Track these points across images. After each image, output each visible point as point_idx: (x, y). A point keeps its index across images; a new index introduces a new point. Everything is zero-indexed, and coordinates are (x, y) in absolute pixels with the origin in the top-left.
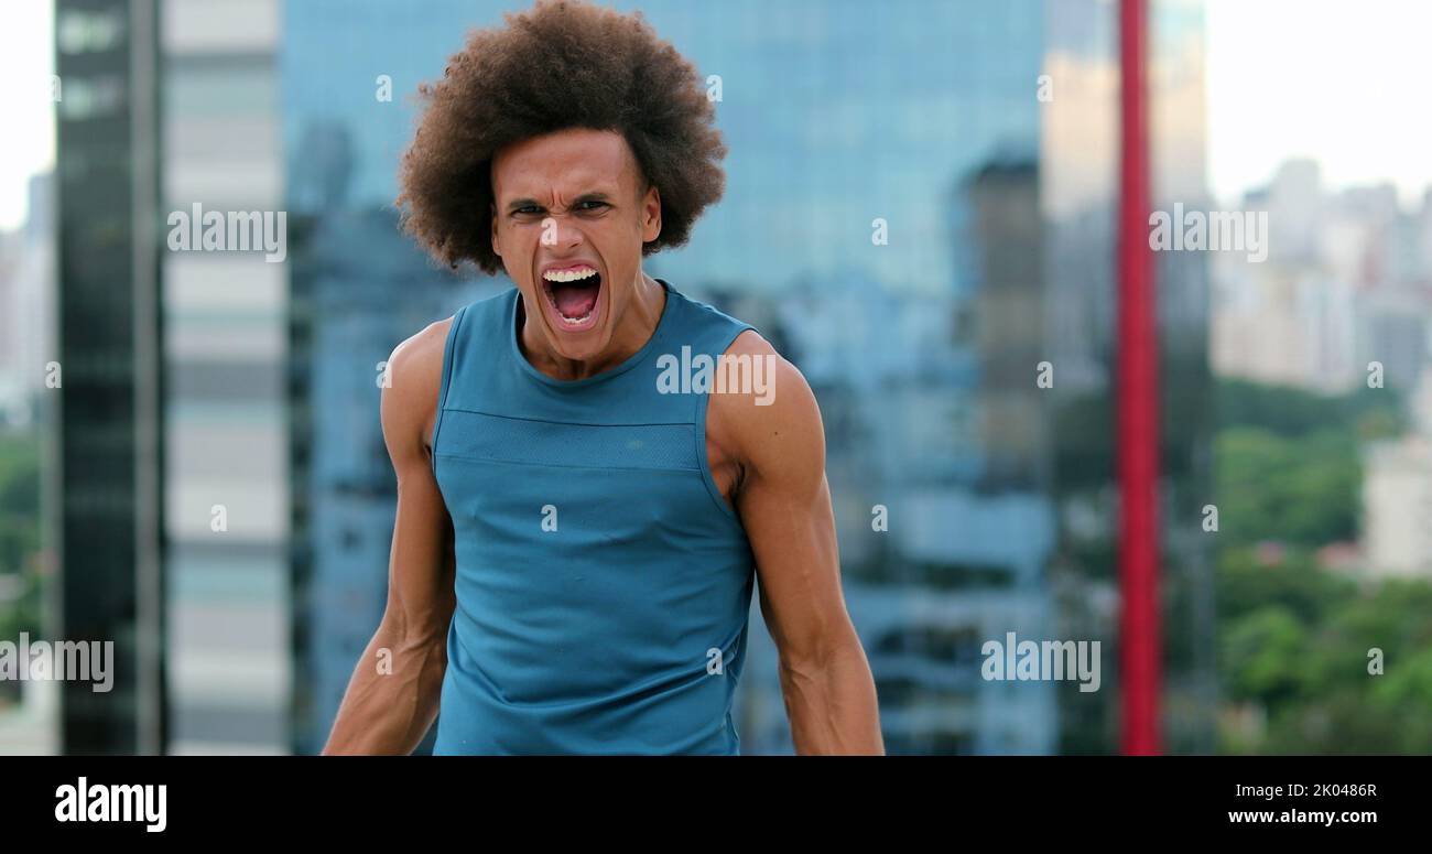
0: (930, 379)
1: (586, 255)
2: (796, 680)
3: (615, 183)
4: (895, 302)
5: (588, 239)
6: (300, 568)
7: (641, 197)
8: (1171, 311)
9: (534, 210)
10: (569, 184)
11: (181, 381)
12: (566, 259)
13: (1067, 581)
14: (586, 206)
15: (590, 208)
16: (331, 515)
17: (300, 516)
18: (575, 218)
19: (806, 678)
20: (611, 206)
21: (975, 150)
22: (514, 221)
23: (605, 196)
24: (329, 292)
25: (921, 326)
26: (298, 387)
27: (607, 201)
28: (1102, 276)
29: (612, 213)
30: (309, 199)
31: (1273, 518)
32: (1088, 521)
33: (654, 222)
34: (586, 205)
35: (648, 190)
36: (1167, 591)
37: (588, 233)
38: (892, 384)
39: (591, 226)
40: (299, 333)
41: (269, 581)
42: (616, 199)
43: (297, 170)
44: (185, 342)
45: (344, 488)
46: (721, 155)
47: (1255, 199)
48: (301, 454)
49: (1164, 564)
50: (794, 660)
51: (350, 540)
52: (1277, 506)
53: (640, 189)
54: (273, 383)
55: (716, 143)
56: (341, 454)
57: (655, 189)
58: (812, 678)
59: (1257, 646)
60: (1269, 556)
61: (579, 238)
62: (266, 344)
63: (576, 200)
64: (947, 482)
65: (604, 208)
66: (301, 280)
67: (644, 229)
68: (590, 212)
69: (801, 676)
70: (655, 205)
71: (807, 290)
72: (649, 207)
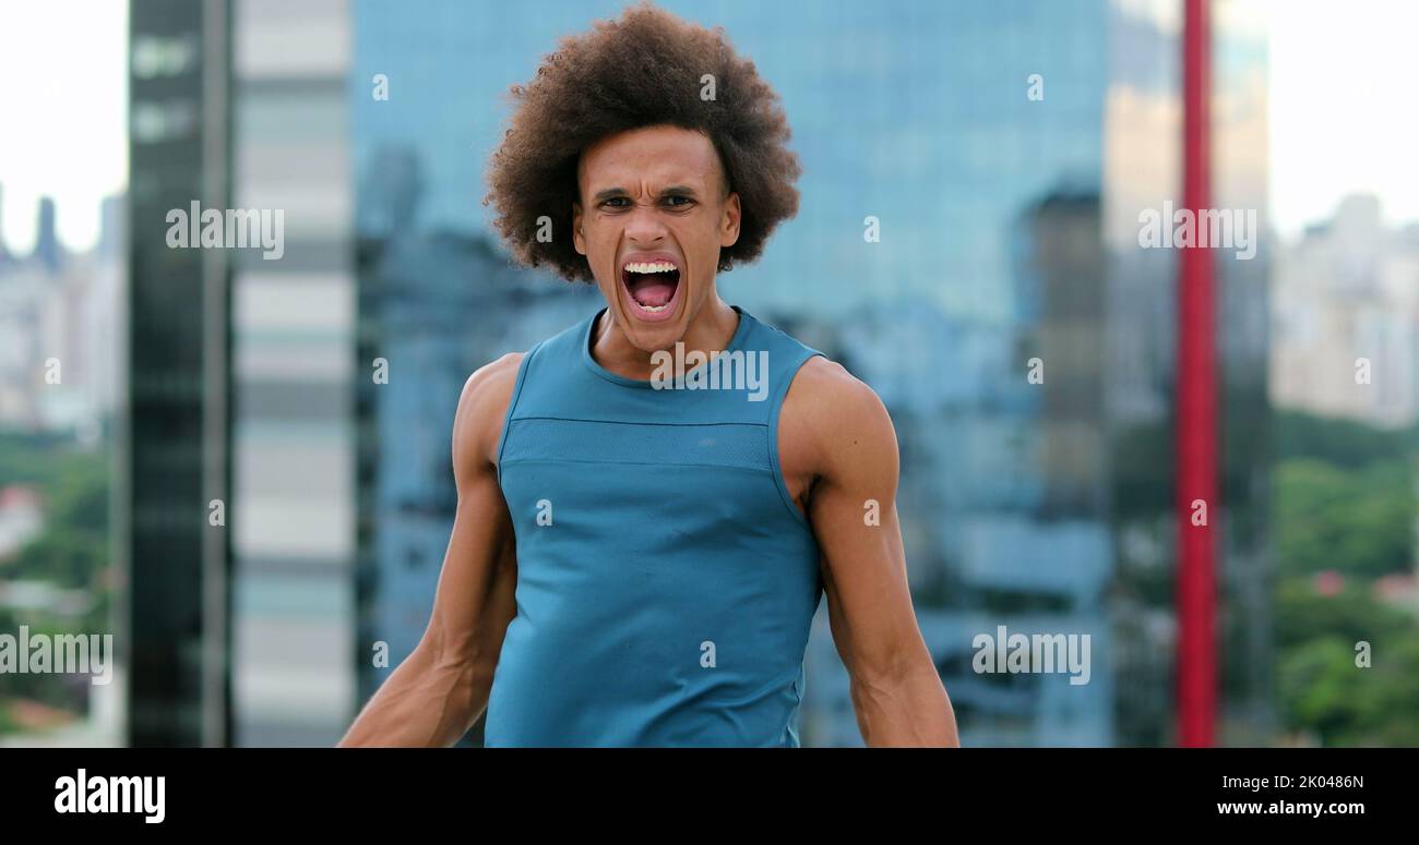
0: (990, 407)
1: (669, 249)
2: (873, 695)
3: (702, 182)
4: (958, 330)
5: (672, 234)
6: (365, 586)
7: (722, 202)
8: (1231, 342)
9: (619, 201)
10: (656, 177)
11: (249, 401)
12: (649, 251)
13: (1124, 608)
14: (674, 200)
15: (676, 204)
16: (396, 534)
17: (365, 534)
18: (660, 213)
19: (883, 693)
20: (695, 202)
21: (1038, 180)
22: (599, 213)
23: (690, 191)
24: (397, 315)
25: (982, 353)
26: (364, 406)
27: (692, 196)
28: (1163, 306)
29: (696, 210)
30: (378, 222)
31: (1331, 547)
32: (1146, 548)
33: (733, 229)
34: (671, 201)
35: (729, 196)
36: (1224, 620)
37: (674, 228)
38: (952, 411)
39: (676, 221)
40: (365, 354)
41: (335, 598)
42: (702, 196)
43: (366, 193)
44: (254, 362)
45: (409, 507)
46: (796, 174)
47: (1316, 232)
48: (367, 473)
49: (1221, 593)
50: (870, 675)
51: (415, 559)
52: (1334, 538)
53: (723, 193)
54: (340, 403)
55: (792, 162)
56: (406, 474)
57: (735, 196)
58: (890, 694)
59: (1314, 674)
60: (1325, 587)
61: (663, 232)
62: (334, 364)
63: (663, 192)
64: (1006, 508)
65: (689, 205)
66: (368, 304)
67: (723, 234)
68: (676, 208)
69: (878, 691)
70: (736, 212)
71: (869, 317)
72: (729, 213)
